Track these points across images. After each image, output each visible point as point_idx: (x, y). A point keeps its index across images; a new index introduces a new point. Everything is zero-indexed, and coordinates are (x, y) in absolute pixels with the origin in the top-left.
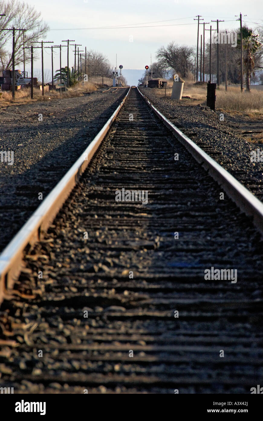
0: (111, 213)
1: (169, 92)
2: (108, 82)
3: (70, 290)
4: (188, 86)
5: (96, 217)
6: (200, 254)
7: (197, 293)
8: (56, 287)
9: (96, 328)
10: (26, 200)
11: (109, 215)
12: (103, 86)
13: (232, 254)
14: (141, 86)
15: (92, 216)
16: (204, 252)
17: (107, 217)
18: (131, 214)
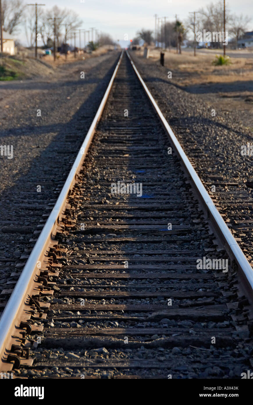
0: (111, 155)
1: (142, 53)
2: (112, 48)
3: (90, 219)
4: (151, 50)
5: (104, 158)
6: (154, 187)
7: (152, 219)
8: (83, 217)
9: (102, 250)
10: (70, 145)
11: (110, 157)
12: (110, 50)
13: (170, 188)
14: (129, 49)
15: (102, 157)
16: (156, 186)
17: (110, 158)
18: (121, 156)
